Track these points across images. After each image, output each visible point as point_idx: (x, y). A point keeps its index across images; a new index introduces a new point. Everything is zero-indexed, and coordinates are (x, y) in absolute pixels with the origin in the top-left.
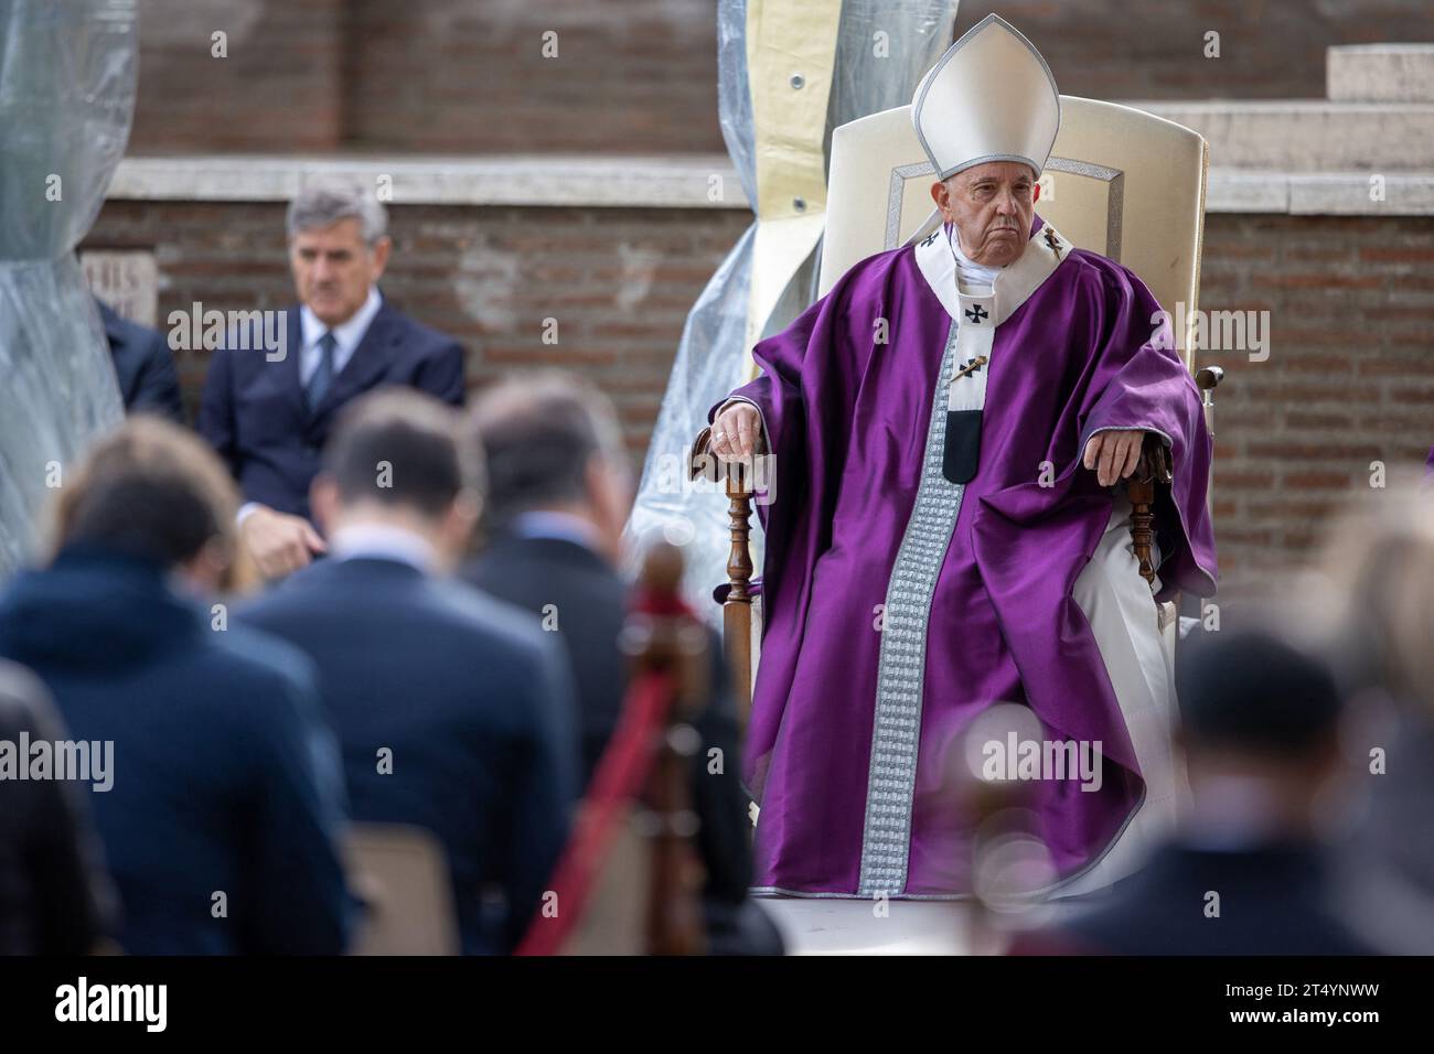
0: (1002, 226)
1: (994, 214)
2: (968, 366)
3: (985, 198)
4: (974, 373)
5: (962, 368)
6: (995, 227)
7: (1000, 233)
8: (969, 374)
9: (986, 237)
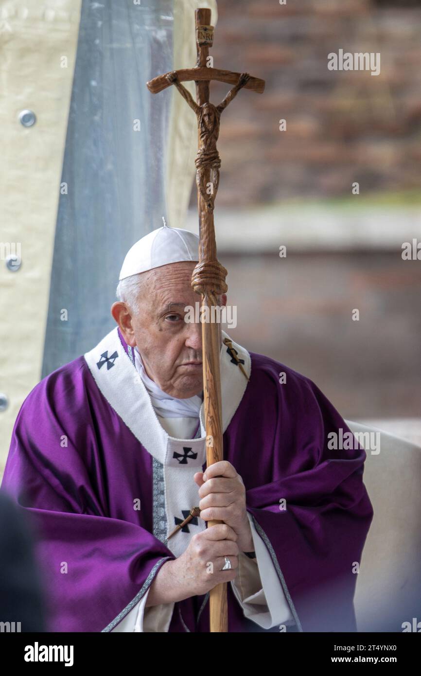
0: (192, 360)
1: (182, 347)
2: (182, 517)
3: (173, 329)
4: (191, 527)
5: (178, 521)
6: (185, 361)
7: (189, 368)
8: (185, 529)
9: (175, 372)
